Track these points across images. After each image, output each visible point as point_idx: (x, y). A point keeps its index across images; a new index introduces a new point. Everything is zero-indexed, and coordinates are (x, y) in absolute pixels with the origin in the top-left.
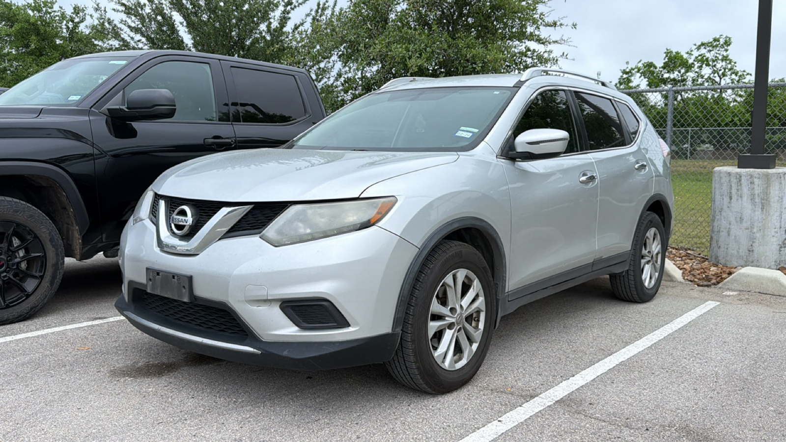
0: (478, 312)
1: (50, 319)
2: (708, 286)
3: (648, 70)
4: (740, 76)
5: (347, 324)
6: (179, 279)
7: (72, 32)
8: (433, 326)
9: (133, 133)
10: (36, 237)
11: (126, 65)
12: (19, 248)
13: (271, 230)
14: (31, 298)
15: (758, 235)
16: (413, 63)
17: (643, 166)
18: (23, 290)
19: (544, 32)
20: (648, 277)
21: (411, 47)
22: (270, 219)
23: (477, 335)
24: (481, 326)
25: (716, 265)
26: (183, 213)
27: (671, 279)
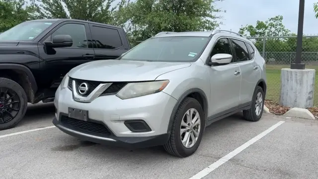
0: (198, 125)
1: (22, 127)
2: (279, 115)
3: (250, 28)
4: (286, 32)
5: (150, 130)
6: (82, 112)
7: (19, 9)
8: (182, 131)
9: (54, 52)
10: (16, 94)
11: (52, 25)
12: (9, 99)
13: (120, 93)
14: (15, 119)
15: (298, 95)
16: (163, 25)
17: (257, 68)
18: (11, 116)
19: (213, 14)
20: (257, 111)
21: (162, 19)
22: (120, 89)
23: (198, 134)
24: (199, 130)
25: (282, 107)
26: (84, 86)
27: (265, 112)
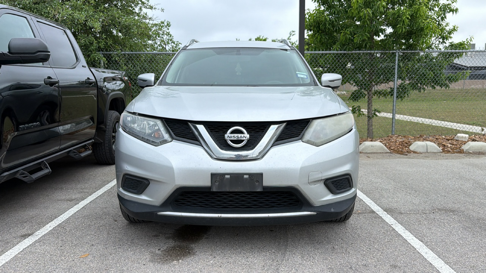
4: (176, 44)
6: (251, 177)
